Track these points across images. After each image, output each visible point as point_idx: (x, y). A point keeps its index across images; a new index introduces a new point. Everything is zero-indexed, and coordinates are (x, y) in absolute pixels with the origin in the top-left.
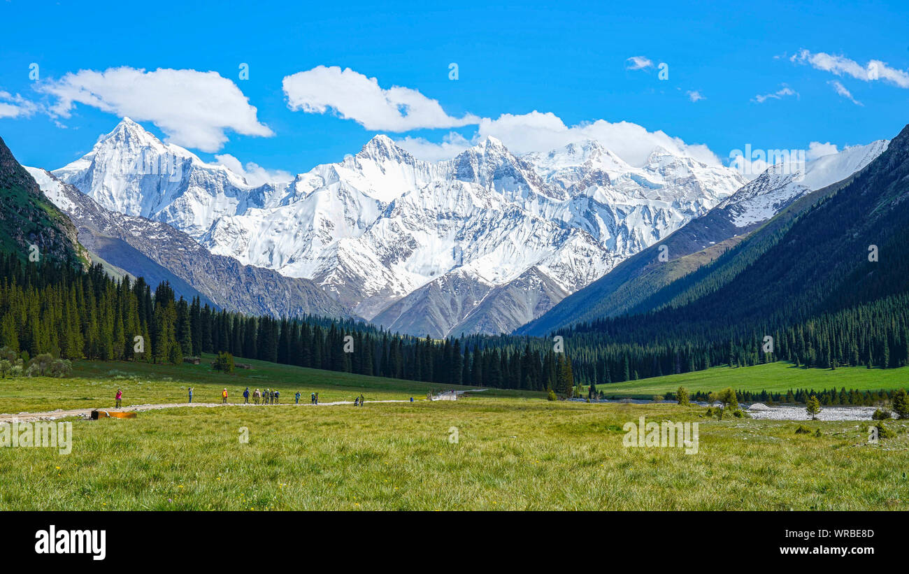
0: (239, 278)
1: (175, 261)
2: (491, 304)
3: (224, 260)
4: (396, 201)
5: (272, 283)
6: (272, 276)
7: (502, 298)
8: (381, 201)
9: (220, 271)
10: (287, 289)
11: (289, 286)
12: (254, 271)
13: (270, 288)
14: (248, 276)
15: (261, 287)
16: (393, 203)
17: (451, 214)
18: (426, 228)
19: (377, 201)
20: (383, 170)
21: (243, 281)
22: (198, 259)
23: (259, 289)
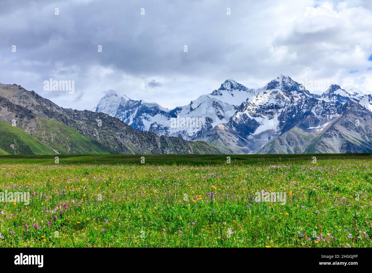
0: (157, 145)
1: (110, 137)
2: (314, 149)
3: (145, 134)
4: (244, 103)
5: (179, 146)
6: (179, 141)
7: (319, 144)
8: (235, 105)
9: (142, 141)
11: (191, 147)
12: (166, 139)
13: (178, 149)
14: (162, 143)
15: (171, 149)
16: (243, 104)
17: (274, 106)
18: (262, 115)
19: (233, 105)
20: (232, 95)
21: (159, 147)
22: (126, 134)
23: (171, 151)
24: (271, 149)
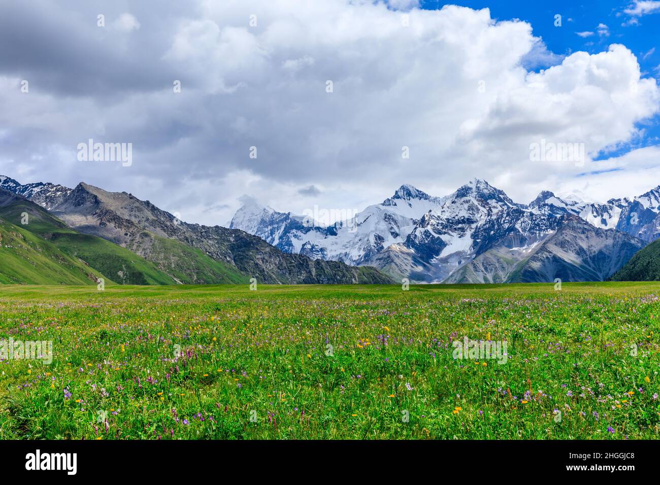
3: (295, 257)
4: (425, 216)
6: (339, 267)
8: (414, 219)
9: (291, 266)
10: (354, 277)
14: (318, 269)
17: (466, 220)
18: (450, 232)
19: (411, 219)
20: (410, 205)
24: (461, 277)
